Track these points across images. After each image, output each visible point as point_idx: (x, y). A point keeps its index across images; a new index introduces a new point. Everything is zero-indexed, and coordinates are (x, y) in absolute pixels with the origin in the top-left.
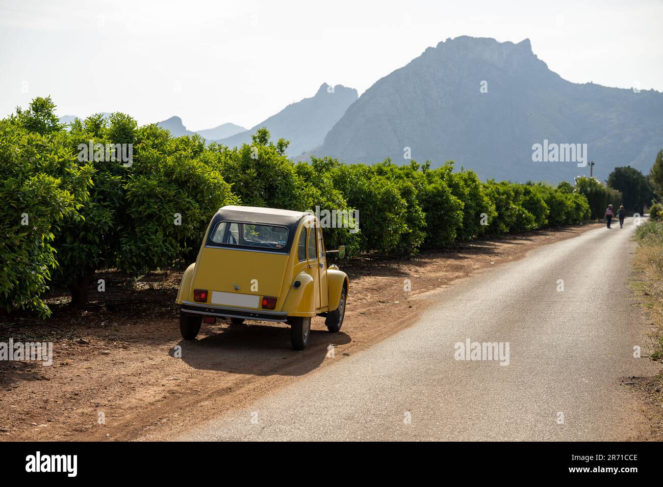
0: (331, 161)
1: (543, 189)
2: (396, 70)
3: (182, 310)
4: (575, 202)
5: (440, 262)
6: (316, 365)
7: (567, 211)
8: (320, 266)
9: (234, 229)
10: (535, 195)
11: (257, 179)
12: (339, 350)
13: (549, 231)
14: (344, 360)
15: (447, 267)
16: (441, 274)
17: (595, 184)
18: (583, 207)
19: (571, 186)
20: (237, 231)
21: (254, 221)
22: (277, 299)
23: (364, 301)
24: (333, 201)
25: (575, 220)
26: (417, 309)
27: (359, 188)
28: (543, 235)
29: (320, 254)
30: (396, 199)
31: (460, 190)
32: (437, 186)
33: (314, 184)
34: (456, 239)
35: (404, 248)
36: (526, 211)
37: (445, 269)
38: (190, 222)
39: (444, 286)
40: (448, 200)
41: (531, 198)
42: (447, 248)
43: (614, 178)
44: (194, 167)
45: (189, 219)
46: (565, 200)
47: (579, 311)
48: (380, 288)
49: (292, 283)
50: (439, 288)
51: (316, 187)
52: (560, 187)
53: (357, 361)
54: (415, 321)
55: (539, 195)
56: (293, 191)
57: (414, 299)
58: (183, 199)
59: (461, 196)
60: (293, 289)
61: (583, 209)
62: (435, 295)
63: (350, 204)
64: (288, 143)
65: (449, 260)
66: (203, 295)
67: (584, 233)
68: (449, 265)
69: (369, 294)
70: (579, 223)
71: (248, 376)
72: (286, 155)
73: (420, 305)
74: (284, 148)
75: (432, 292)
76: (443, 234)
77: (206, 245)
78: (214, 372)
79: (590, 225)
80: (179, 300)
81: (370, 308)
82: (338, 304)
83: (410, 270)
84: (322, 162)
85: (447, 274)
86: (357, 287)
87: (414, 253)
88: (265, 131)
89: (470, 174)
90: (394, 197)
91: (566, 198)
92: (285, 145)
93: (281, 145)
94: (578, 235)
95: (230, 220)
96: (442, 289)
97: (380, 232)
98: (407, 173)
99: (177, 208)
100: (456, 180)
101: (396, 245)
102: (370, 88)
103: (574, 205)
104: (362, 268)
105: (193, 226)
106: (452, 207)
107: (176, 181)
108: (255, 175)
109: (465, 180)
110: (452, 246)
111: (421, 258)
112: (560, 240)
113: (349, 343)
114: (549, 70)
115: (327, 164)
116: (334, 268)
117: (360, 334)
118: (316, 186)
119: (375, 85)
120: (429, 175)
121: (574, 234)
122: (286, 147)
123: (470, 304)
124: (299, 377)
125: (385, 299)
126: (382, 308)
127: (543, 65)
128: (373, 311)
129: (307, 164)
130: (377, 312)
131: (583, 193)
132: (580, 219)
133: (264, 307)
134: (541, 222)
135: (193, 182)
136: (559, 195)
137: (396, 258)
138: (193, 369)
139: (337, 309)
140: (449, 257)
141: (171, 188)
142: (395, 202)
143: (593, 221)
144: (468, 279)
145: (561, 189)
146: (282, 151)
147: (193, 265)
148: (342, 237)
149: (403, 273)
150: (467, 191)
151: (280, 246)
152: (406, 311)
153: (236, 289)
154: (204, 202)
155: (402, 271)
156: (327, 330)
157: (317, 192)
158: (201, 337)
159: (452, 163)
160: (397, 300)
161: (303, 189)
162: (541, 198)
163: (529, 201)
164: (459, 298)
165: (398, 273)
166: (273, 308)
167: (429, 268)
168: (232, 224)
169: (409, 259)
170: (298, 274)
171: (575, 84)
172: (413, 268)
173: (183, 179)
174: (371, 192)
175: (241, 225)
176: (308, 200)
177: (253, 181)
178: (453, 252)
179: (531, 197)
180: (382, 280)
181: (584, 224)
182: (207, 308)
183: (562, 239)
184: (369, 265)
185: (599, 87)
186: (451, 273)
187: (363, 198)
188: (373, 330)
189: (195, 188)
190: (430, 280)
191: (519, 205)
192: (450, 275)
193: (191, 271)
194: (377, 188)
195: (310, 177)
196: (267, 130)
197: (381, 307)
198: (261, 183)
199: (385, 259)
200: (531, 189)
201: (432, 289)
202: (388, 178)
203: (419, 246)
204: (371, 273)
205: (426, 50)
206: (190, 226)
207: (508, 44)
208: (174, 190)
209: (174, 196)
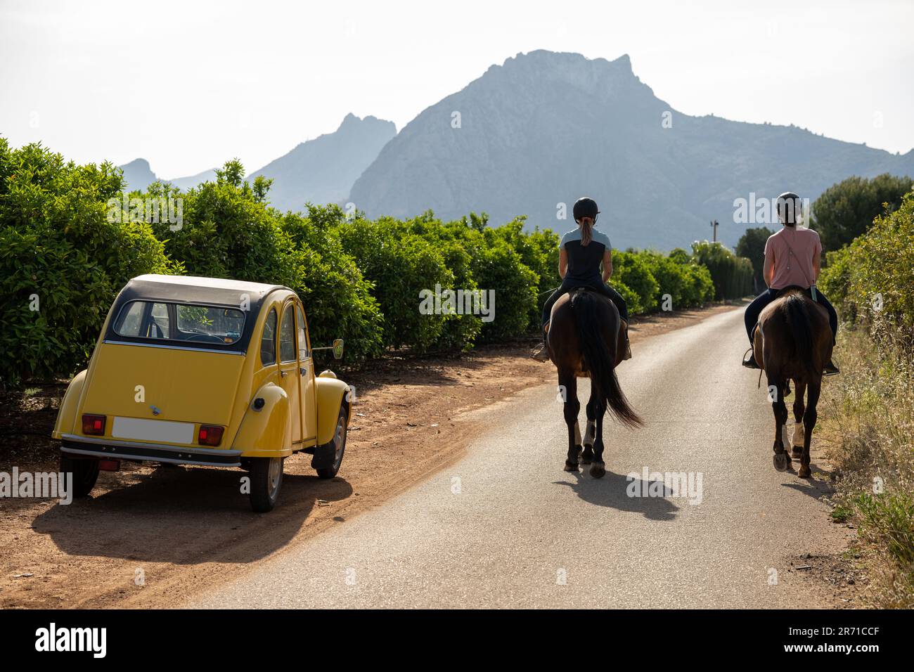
0: (337, 210)
1: (649, 258)
2: (449, 96)
3: (63, 449)
4: (694, 277)
5: (504, 361)
6: (284, 540)
7: (683, 288)
8: (301, 372)
9: (161, 313)
10: (639, 266)
11: (216, 235)
12: (330, 510)
13: (658, 316)
14: (335, 529)
15: (514, 369)
16: (504, 380)
17: (720, 251)
18: (705, 283)
19: (687, 254)
20: (166, 316)
21: (188, 300)
22: (223, 429)
23: (384, 425)
24: (341, 271)
25: (693, 301)
26: (464, 436)
27: (383, 253)
28: (650, 322)
29: (302, 354)
30: (437, 270)
31: (533, 257)
32: (500, 250)
33: (311, 245)
34: (529, 327)
35: (452, 342)
36: (627, 289)
37: (510, 373)
38: (94, 303)
39: (508, 399)
40: (515, 272)
41: (634, 270)
42: (516, 341)
43: (746, 244)
44: (100, 214)
45: (92, 297)
46: (680, 273)
47: (709, 437)
48: (410, 404)
49: (251, 401)
50: (500, 402)
51: (314, 249)
52: (672, 256)
53: (356, 531)
54: (460, 457)
55: (646, 267)
56: (275, 256)
57: (462, 419)
58: (81, 264)
59: (534, 265)
60: (251, 410)
61: (705, 285)
62: (493, 413)
63: (370, 276)
64: (270, 183)
65: (517, 359)
66: (98, 423)
67: (706, 320)
68: (517, 367)
69: (392, 413)
70: (700, 304)
71: (161, 566)
72: (267, 201)
73: (470, 430)
74: (264, 191)
75: (490, 408)
76: (510, 321)
77: (105, 339)
78: (102, 559)
79: (714, 308)
80: (57, 432)
81: (392, 436)
82: (333, 432)
83: (459, 374)
84: (324, 211)
85: (513, 379)
86: (376, 402)
87: (467, 349)
88: (236, 164)
89: (547, 233)
90: (435, 266)
91: (682, 270)
92: (265, 186)
93: (259, 187)
94: (699, 321)
95: (152, 299)
96: (504, 404)
97: (414, 319)
98: (456, 231)
99: (70, 278)
100: (528, 242)
101: (438, 337)
102: (413, 121)
103: (693, 280)
104: (388, 372)
105: (99, 308)
106: (521, 281)
107: (70, 236)
108: (213, 230)
109: (541, 243)
110: (523, 339)
111: (477, 356)
112: (675, 329)
113: (348, 497)
114: (655, 97)
115: (332, 216)
116: (329, 376)
117: (369, 481)
118: (315, 247)
119: (419, 116)
120: (488, 235)
121: (692, 321)
122: (268, 189)
123: (546, 427)
124: (250, 564)
125: (416, 420)
126: (410, 436)
127: (647, 90)
128: (395, 440)
129: (299, 214)
130: (402, 442)
131: (704, 264)
132: (700, 299)
133: (202, 442)
134: (648, 305)
135: (98, 237)
136: (673, 267)
137: (439, 357)
138: (65, 555)
139: (332, 441)
140: (518, 355)
141: (60, 247)
142: (437, 274)
143: (718, 302)
144: (544, 387)
145: (675, 258)
146: (262, 196)
147: (83, 373)
148: (355, 326)
149: (447, 380)
150: (543, 258)
151: (231, 341)
152: (445, 441)
153: (155, 413)
154: (118, 271)
155: (447, 376)
156: (316, 475)
157: (315, 257)
158: (97, 492)
159: (523, 218)
160: (434, 422)
161: (289, 253)
162: (648, 271)
163: (630, 273)
164: (530, 417)
165: (440, 380)
166: (217, 444)
167: (487, 371)
168: (155, 305)
169: (459, 357)
170: (262, 386)
171: (690, 117)
172: (464, 372)
173: (81, 232)
174: (400, 259)
175: (171, 306)
176: (297, 269)
177: (208, 239)
178: (523, 347)
179: (635, 268)
180: (414, 390)
181: (706, 307)
182: (104, 446)
183: (677, 328)
184: (398, 368)
185: (722, 122)
186: (519, 378)
187: (388, 269)
188: (391, 474)
189: (104, 247)
190: (487, 390)
191: (617, 280)
192: (517, 381)
193: (79, 383)
194: (410, 253)
195: (305, 235)
196: (240, 163)
197: (408, 433)
198: (223, 243)
199: (424, 359)
200: (634, 257)
201: (490, 404)
202: (428, 239)
203: (473, 338)
204: (400, 380)
205: (490, 69)
206: (92, 309)
207: (601, 61)
208: (65, 251)
209: (66, 260)
